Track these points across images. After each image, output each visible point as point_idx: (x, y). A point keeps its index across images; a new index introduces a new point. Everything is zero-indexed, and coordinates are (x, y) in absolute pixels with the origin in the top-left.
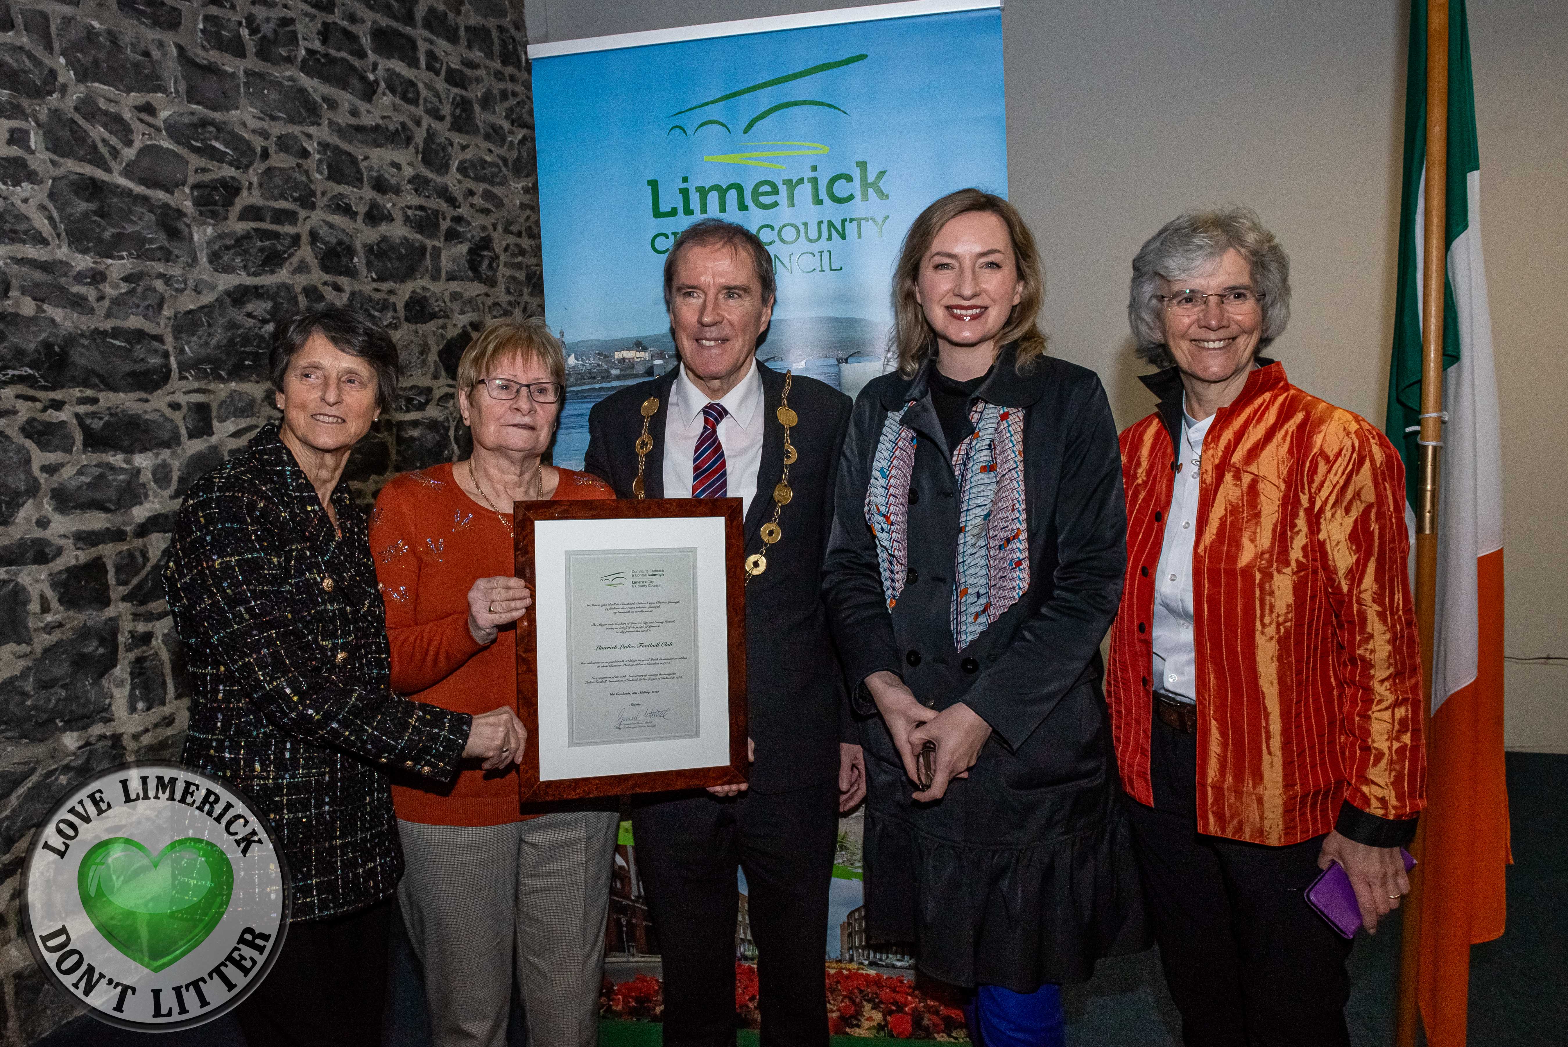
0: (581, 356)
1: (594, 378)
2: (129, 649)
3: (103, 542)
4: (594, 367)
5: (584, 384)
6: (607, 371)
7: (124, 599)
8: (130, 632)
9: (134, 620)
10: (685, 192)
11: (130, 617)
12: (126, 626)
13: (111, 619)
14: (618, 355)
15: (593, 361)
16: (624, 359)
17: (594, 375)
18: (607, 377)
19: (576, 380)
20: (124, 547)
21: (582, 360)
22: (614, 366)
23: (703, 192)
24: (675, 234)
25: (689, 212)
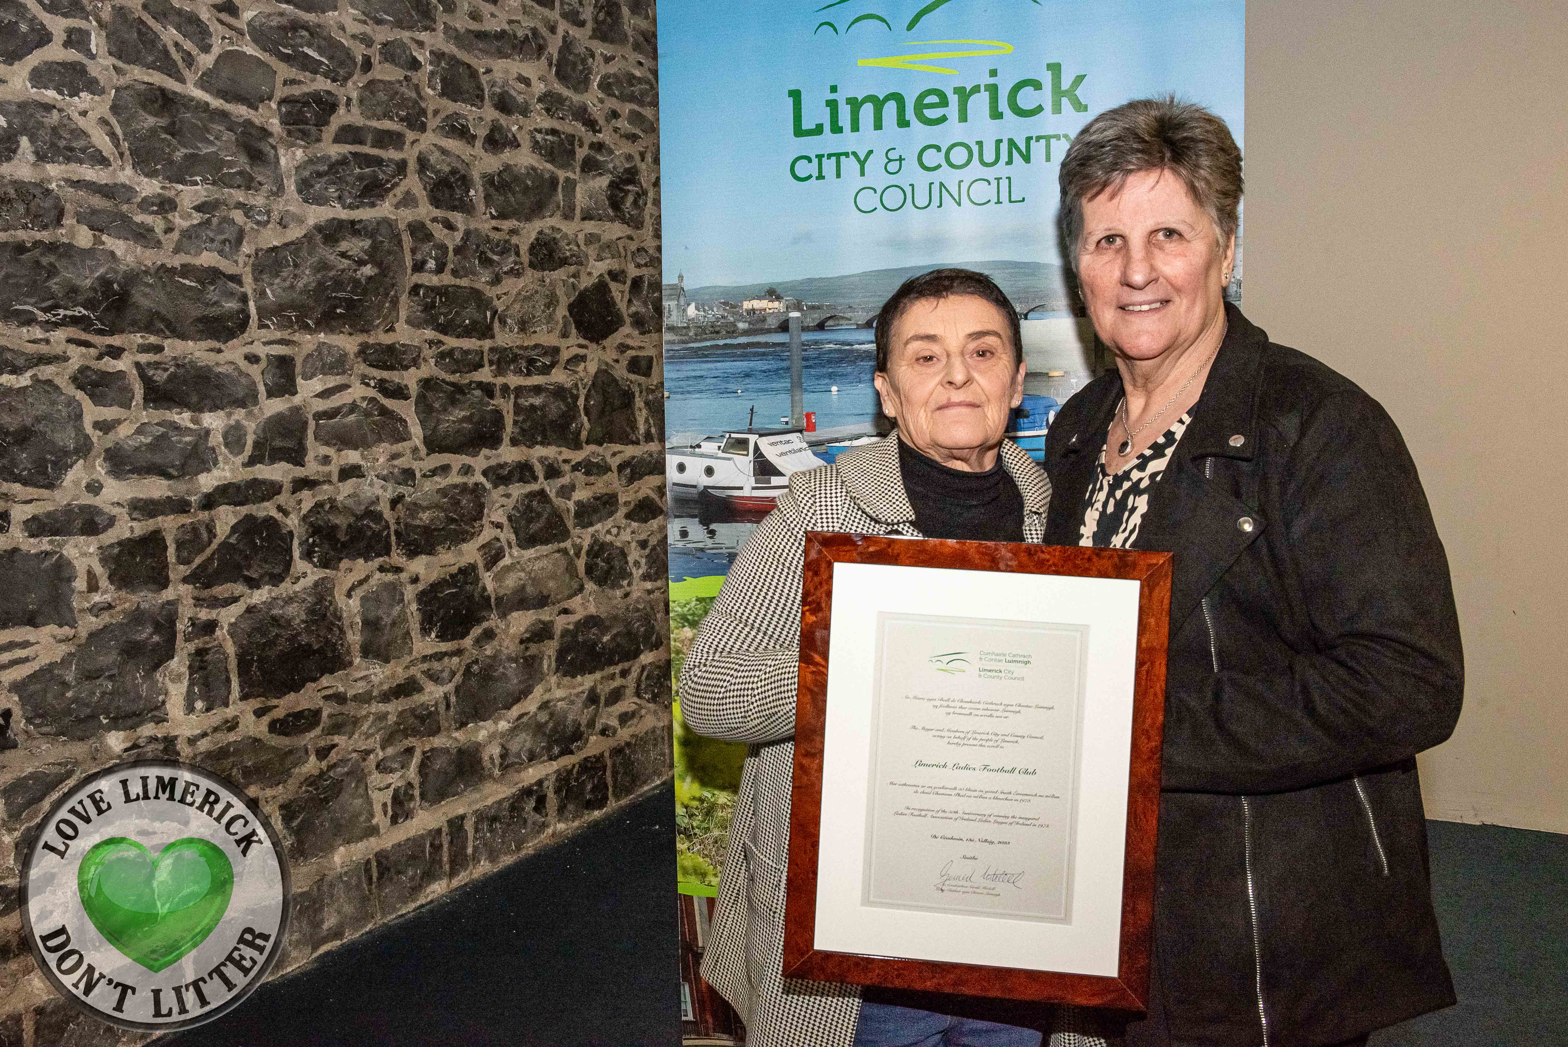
0: (703, 305)
1: (718, 332)
2: (188, 639)
3: (163, 513)
4: (718, 320)
5: (706, 340)
6: (734, 324)
7: (185, 580)
8: (190, 619)
9: (194, 605)
10: (832, 105)
11: (192, 601)
12: (186, 611)
13: (169, 602)
14: (747, 305)
15: (718, 312)
16: (754, 310)
17: (717, 329)
18: (733, 332)
19: (696, 335)
20: (186, 520)
21: (704, 311)
22: (741, 318)
23: (855, 104)
24: (820, 157)
25: (837, 129)
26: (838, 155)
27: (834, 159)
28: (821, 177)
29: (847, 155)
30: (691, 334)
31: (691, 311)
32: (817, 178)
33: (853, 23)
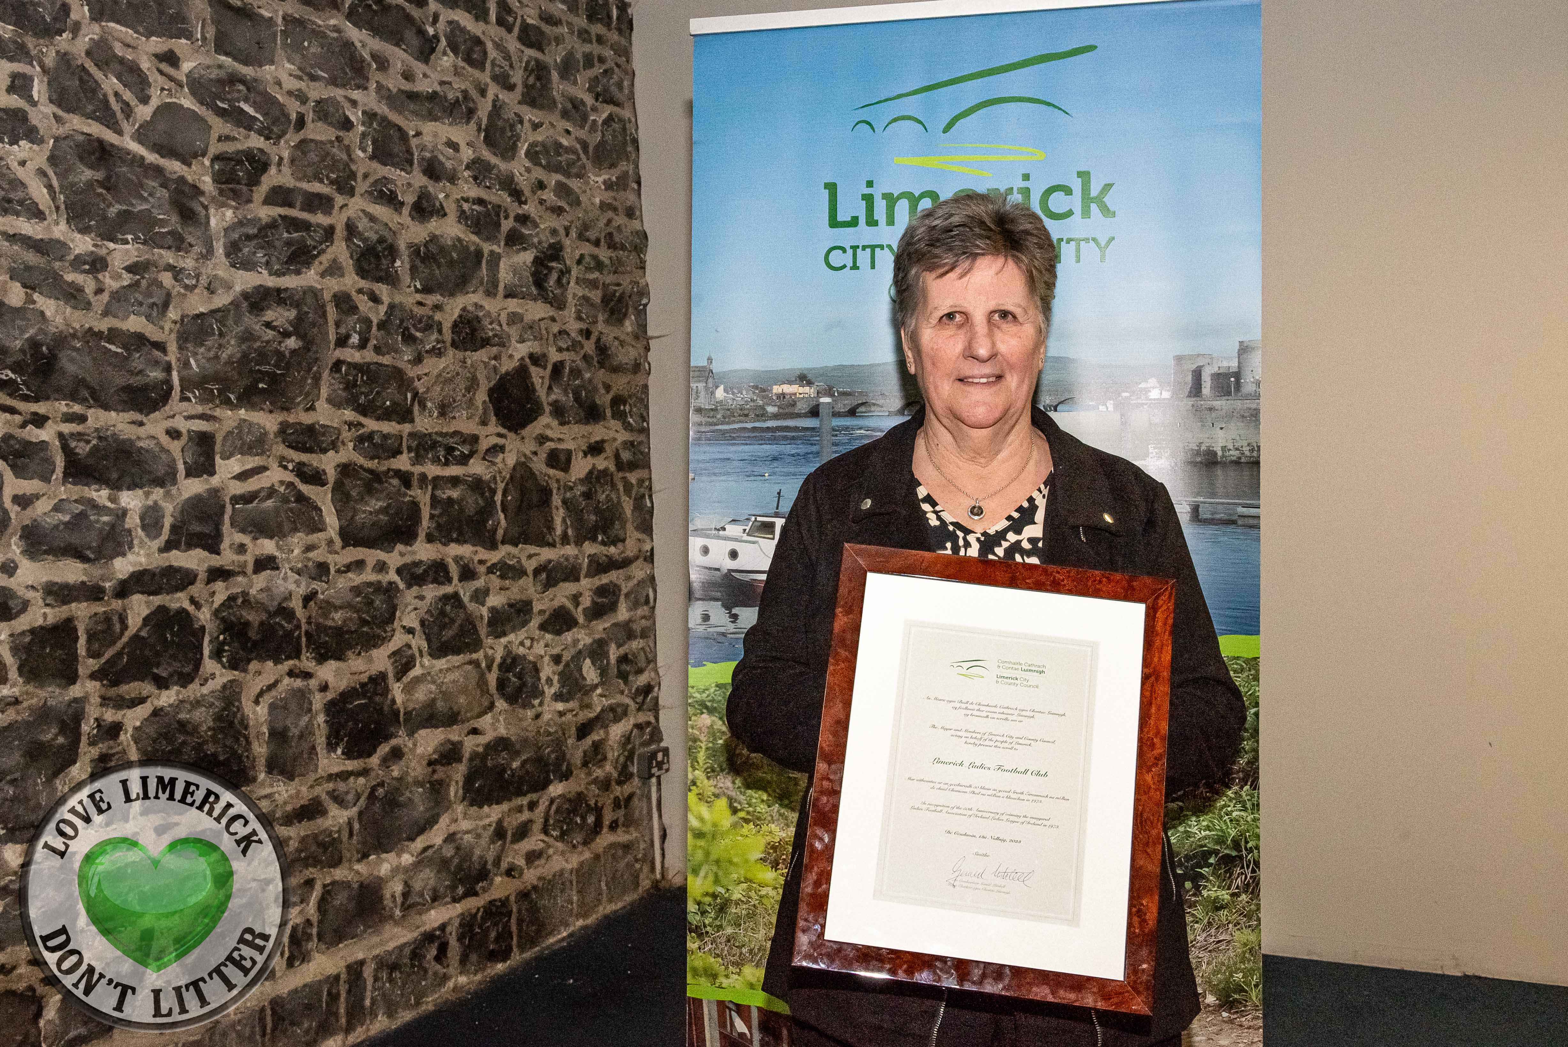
0: (732, 388)
1: (746, 415)
2: (92, 743)
3: (77, 599)
4: (747, 403)
5: (734, 422)
6: (762, 408)
7: (93, 676)
8: (96, 720)
9: (101, 705)
10: (869, 199)
11: (99, 700)
12: (93, 711)
13: (75, 700)
14: (777, 389)
15: (747, 395)
16: (783, 395)
17: (746, 412)
18: (762, 415)
19: (724, 417)
20: (100, 608)
21: (733, 394)
22: (771, 402)
23: (891, 200)
24: (855, 248)
25: (872, 222)
26: (873, 248)
27: (868, 250)
28: (855, 267)
29: (882, 247)
30: (719, 416)
31: (720, 393)
32: (851, 268)
33: (890, 123)
